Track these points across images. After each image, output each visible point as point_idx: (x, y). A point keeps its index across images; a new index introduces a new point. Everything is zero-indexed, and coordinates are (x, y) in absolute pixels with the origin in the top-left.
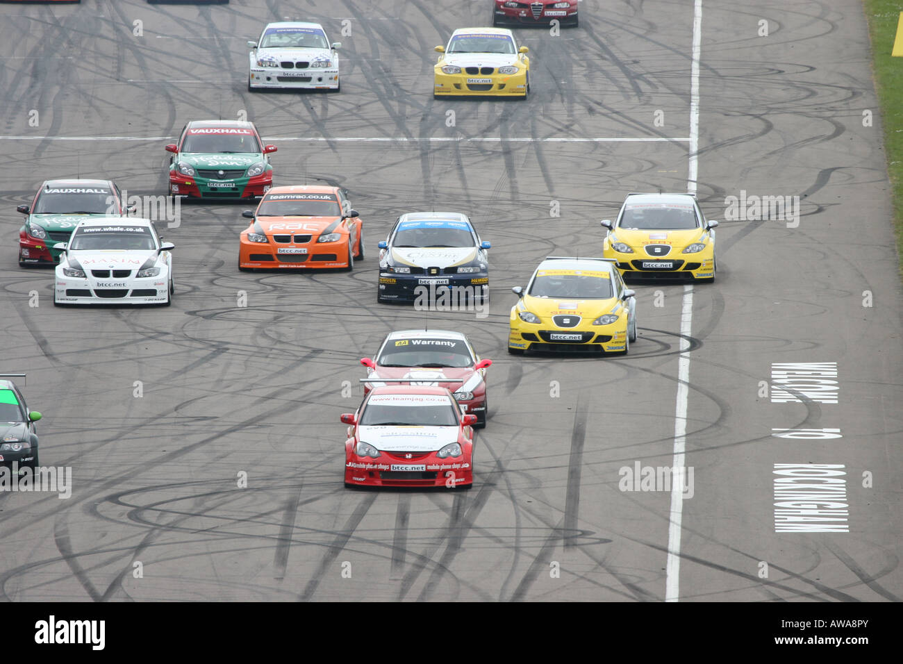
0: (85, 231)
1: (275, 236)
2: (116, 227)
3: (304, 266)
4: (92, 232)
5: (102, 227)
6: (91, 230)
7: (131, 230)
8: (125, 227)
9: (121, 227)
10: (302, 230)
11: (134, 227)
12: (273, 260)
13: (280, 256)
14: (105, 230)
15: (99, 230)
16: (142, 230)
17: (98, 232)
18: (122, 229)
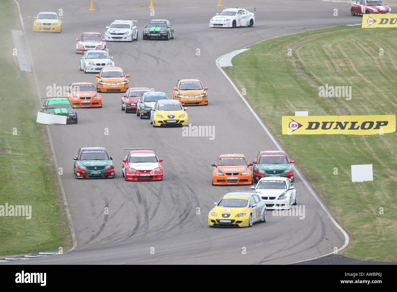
0: (262, 182)
1: (226, 173)
2: (273, 181)
3: (237, 184)
4: (265, 183)
5: (268, 181)
6: (264, 182)
7: (279, 182)
8: (276, 181)
9: (275, 181)
10: (236, 171)
11: (280, 181)
12: (226, 182)
13: (228, 180)
14: (269, 182)
15: (267, 182)
16: (283, 182)
17: (267, 183)
18: (275, 182)
